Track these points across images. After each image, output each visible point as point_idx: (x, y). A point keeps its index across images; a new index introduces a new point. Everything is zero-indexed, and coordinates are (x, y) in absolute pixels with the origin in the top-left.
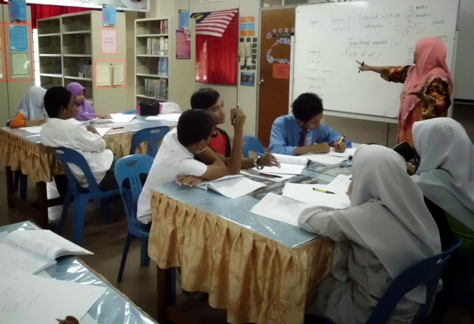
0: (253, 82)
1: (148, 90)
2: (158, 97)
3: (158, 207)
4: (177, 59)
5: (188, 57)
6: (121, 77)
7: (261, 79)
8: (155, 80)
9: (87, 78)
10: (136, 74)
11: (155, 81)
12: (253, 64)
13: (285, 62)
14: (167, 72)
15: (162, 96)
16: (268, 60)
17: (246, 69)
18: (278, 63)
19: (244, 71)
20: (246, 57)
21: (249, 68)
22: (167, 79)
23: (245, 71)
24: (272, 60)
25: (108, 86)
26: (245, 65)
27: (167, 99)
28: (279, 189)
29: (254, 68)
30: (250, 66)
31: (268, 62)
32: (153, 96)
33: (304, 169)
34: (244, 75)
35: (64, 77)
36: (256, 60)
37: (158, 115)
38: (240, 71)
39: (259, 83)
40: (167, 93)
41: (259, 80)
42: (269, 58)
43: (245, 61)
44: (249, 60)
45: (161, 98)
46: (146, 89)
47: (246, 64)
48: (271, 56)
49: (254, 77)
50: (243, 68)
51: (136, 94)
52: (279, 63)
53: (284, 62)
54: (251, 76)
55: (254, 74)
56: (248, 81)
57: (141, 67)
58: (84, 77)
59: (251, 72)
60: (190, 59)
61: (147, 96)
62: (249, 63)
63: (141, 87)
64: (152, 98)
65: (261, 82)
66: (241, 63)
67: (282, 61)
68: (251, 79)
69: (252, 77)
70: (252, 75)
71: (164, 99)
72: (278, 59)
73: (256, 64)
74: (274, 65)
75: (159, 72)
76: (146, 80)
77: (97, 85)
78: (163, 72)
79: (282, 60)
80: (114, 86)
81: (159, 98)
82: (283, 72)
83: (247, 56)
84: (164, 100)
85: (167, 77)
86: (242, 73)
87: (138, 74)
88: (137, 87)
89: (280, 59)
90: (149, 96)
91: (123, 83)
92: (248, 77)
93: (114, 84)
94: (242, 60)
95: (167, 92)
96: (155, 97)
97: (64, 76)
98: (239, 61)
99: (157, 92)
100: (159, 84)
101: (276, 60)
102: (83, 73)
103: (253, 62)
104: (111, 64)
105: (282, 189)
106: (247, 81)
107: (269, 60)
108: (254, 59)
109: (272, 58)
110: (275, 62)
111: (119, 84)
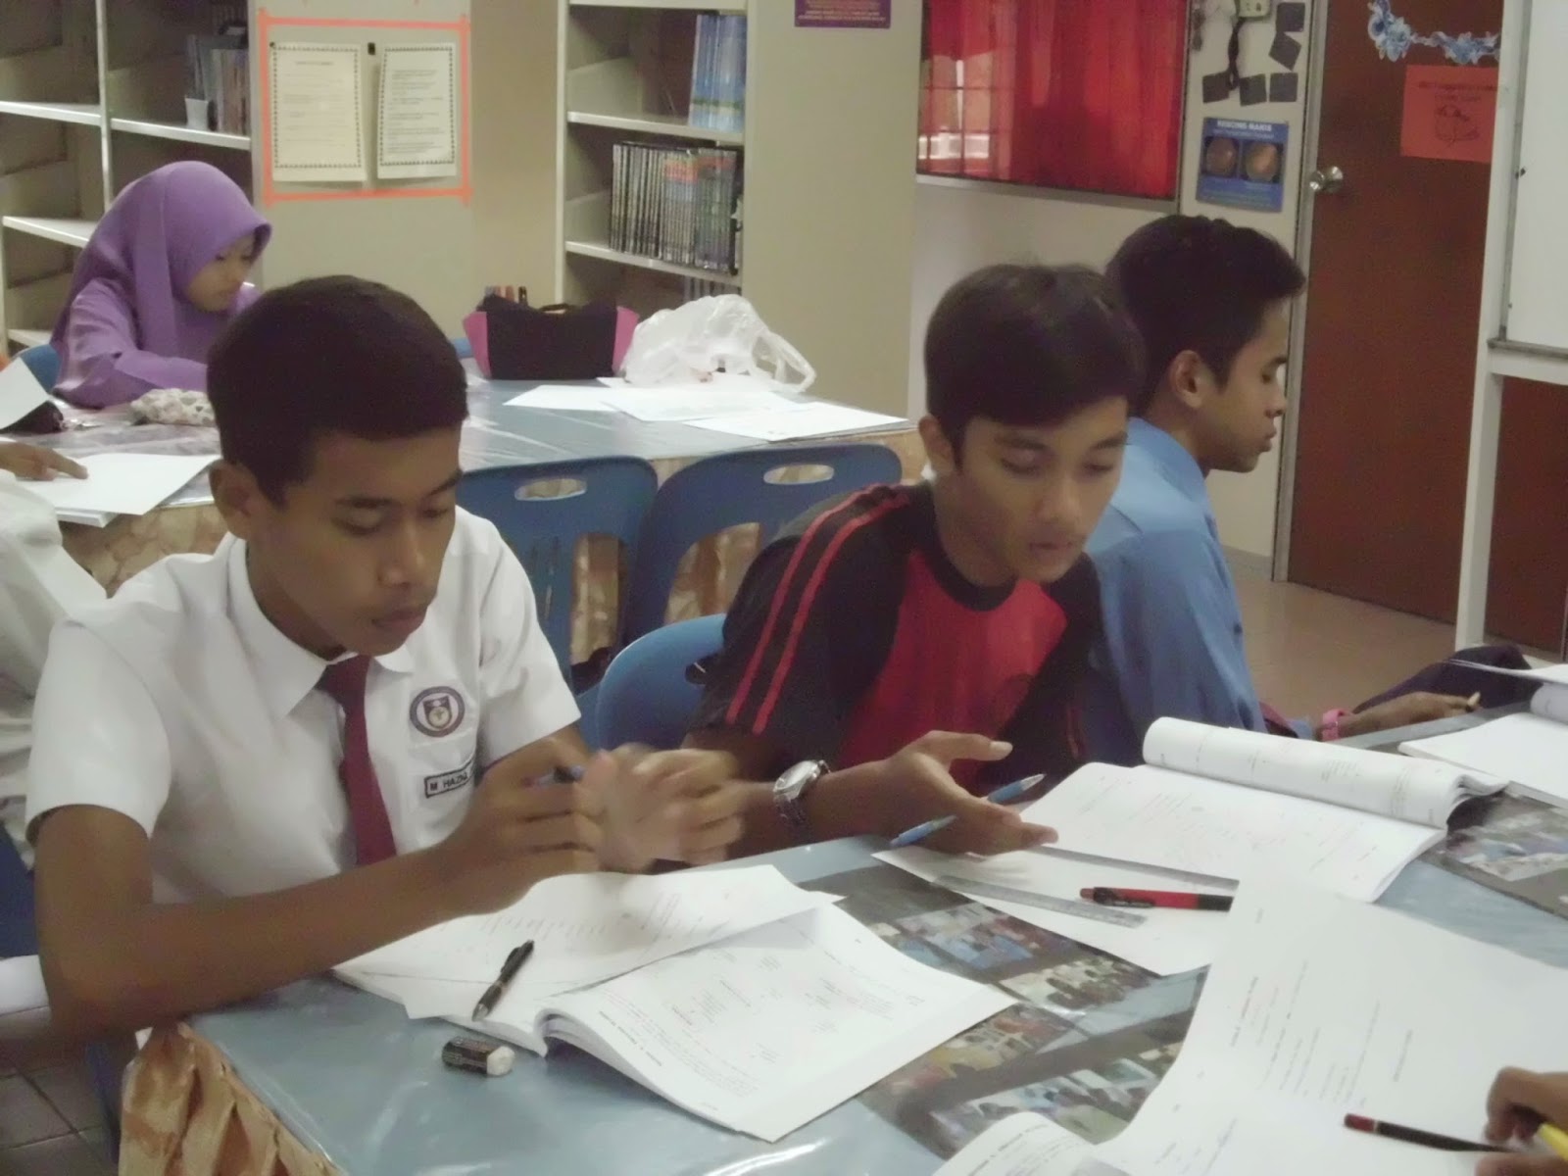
0: (1277, 178)
1: (632, 214)
2: (686, 258)
3: (179, 1145)
4: (801, 23)
5: (875, 16)
6: (435, 131)
7: (1323, 164)
8: (672, 155)
9: (226, 130)
10: (566, 115)
11: (672, 160)
12: (1281, 69)
13: (1481, 53)
14: (739, 105)
15: (706, 257)
16: (1379, 39)
17: (1235, 96)
18: (1435, 56)
19: (1217, 109)
20: (1240, 22)
21: (1252, 91)
22: (739, 152)
23: (1230, 110)
24: (1401, 38)
25: (353, 187)
26: (1233, 68)
27: (734, 272)
28: (1152, 1055)
29: (1284, 89)
30: (1260, 79)
31: (1376, 52)
32: (656, 254)
33: (1426, 856)
34: (1223, 137)
35: (109, 122)
36: (1300, 37)
37: (602, 380)
38: (1197, 111)
39: (1315, 186)
40: (738, 234)
41: (1312, 167)
42: (1380, 27)
43: (1234, 49)
44: (1259, 40)
45: (701, 268)
46: (616, 210)
47: (1238, 62)
48: (1397, 15)
49: (1280, 149)
50: (1215, 89)
51: (566, 238)
52: (1451, 62)
53: (1474, 56)
54: (1262, 143)
55: (1281, 129)
56: (1245, 177)
57: (597, 72)
58: (212, 125)
59: (1265, 115)
60: (885, 24)
61: (624, 248)
62: (1258, 61)
63: (592, 197)
64: (651, 263)
65: (1329, 183)
66: (1209, 60)
67: (1462, 47)
68: (1263, 162)
69: (1271, 150)
70: (1271, 137)
71: (718, 271)
72: (1441, 35)
73: (1300, 67)
74: (1416, 74)
75: (692, 107)
76: (618, 152)
77: (279, 175)
78: (716, 103)
79: (1463, 40)
80: (383, 187)
81: (692, 265)
82: (1466, 119)
83: (1246, 13)
84: (718, 279)
85: (735, 138)
86: (1210, 123)
87: (575, 117)
88: (569, 196)
89: (1454, 33)
90: (634, 252)
91: (452, 171)
92: (1245, 146)
93: (384, 173)
94: (1216, 36)
95: (734, 227)
96: (669, 257)
97: (109, 116)
98: (1198, 44)
99: (679, 228)
100: (690, 178)
101: (1428, 42)
102: (206, 102)
103: (1284, 51)
104: (372, 49)
105: (1171, 1048)
106: (1238, 172)
107: (1384, 42)
108: (1292, 35)
109: (1400, 26)
110: (1417, 54)
111: (421, 172)
